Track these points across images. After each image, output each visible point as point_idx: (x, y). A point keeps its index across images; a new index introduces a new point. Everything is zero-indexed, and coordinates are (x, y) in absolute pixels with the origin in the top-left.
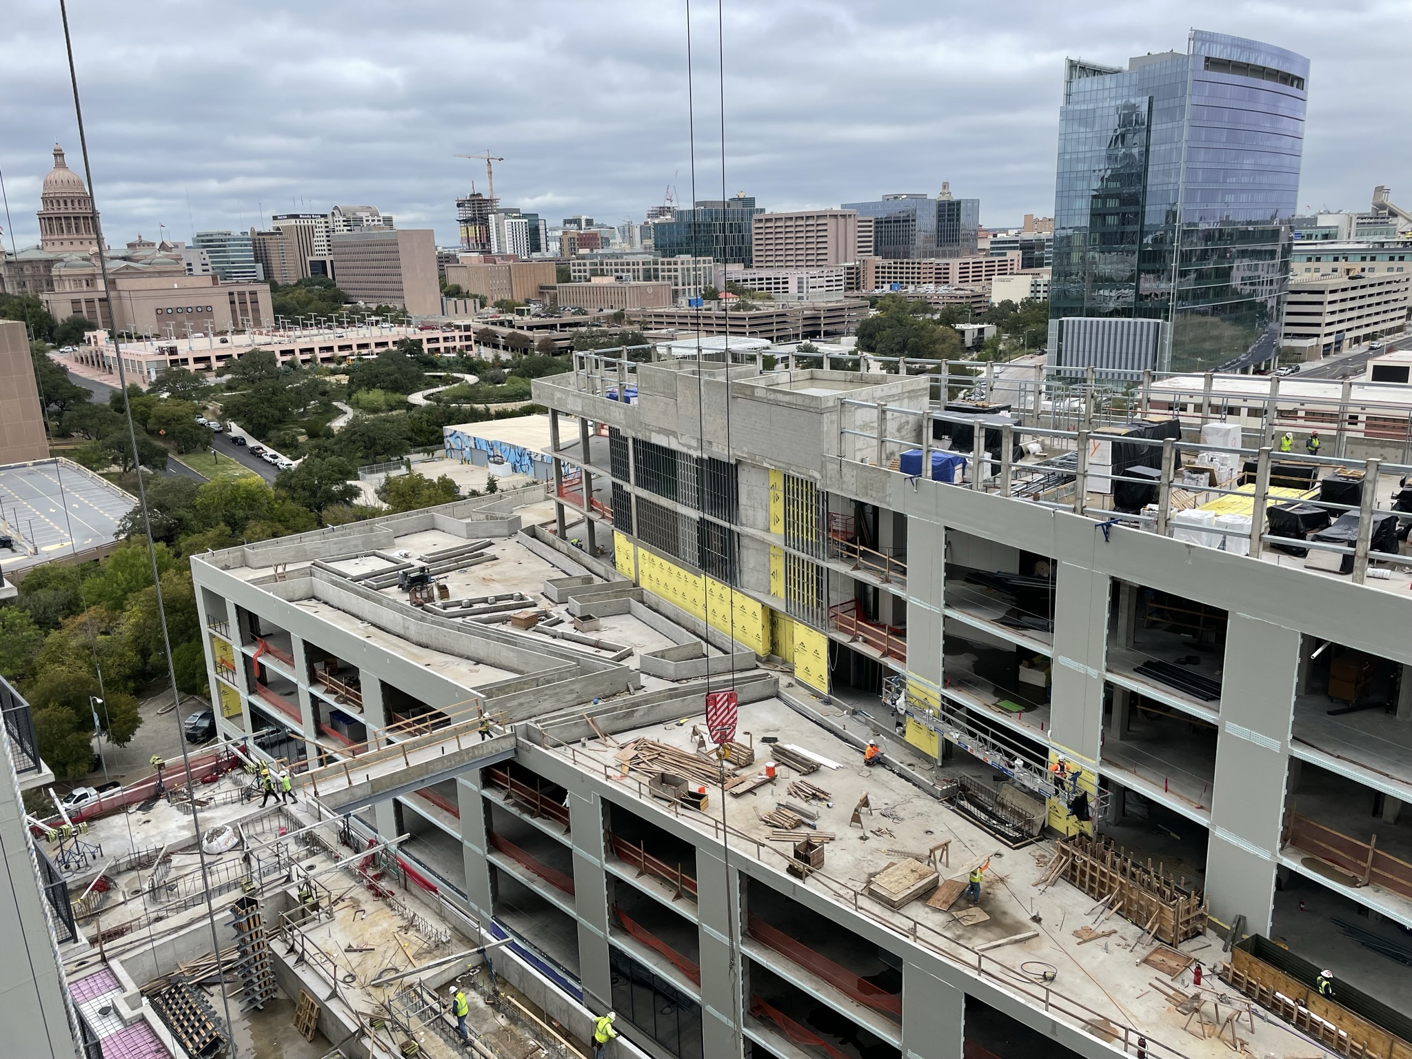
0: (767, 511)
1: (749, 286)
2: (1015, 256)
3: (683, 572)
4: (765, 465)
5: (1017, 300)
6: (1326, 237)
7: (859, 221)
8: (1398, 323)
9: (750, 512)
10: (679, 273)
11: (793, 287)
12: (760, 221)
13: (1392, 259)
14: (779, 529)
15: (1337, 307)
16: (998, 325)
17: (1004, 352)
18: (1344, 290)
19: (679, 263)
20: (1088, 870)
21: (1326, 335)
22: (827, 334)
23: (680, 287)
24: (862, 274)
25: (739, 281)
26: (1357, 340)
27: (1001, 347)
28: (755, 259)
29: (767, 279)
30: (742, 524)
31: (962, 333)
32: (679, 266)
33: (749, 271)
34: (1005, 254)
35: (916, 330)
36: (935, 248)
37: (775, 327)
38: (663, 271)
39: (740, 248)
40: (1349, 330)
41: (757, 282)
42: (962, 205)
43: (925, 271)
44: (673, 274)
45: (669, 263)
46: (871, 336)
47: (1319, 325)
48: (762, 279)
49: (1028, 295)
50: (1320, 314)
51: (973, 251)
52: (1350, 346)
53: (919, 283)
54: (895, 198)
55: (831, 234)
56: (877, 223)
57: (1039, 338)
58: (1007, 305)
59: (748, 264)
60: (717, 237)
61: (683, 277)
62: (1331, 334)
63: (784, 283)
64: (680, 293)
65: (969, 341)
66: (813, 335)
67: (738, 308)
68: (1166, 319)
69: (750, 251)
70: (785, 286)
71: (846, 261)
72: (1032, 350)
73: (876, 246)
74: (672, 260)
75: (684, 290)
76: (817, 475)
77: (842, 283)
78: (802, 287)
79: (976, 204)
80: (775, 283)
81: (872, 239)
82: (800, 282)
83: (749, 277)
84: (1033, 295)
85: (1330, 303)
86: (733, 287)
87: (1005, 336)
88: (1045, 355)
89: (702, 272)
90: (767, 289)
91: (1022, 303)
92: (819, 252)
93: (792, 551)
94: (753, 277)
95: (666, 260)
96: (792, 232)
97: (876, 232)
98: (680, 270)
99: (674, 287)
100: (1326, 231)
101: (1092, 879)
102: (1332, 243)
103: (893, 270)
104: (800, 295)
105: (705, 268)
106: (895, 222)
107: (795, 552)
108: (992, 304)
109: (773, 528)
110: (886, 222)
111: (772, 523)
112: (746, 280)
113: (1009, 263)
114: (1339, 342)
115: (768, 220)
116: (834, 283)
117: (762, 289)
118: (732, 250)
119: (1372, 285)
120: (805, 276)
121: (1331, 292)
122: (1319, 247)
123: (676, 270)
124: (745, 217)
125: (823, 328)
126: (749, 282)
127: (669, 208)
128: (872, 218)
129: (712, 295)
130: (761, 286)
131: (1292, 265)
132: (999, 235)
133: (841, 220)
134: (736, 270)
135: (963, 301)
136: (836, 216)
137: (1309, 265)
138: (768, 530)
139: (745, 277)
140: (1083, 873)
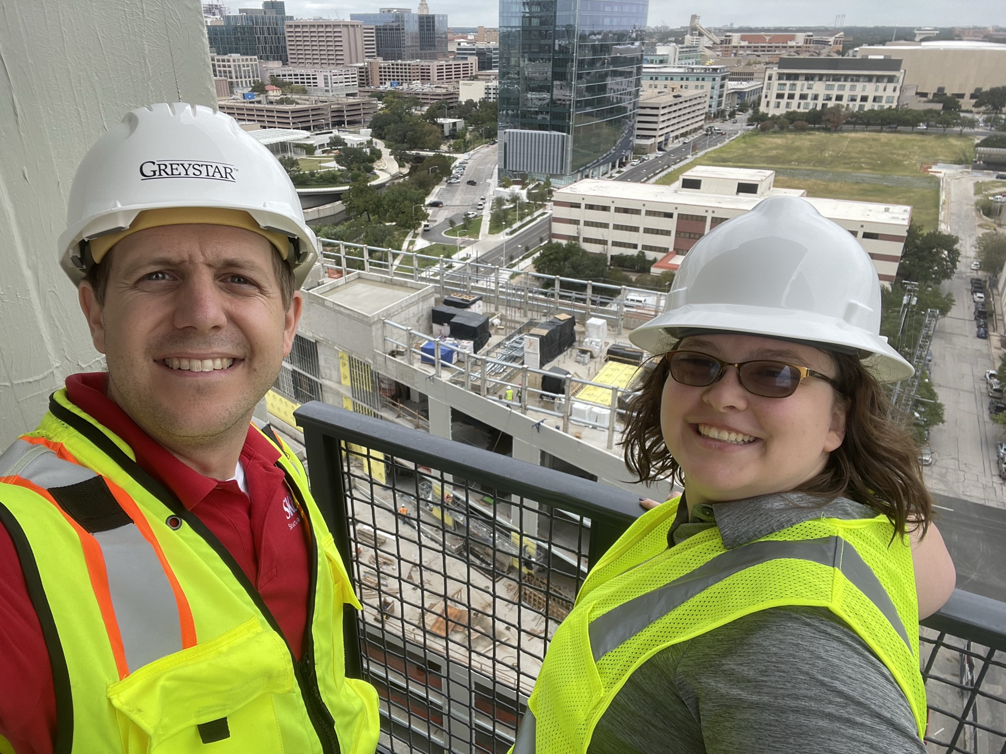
0: (339, 371)
1: (288, 80)
2: (473, 60)
3: (284, 400)
4: (336, 347)
5: (476, 100)
6: (661, 62)
7: (365, 29)
8: (700, 124)
9: (328, 371)
10: (232, 69)
11: (321, 82)
12: (291, 26)
13: (698, 79)
14: (347, 382)
15: (666, 117)
16: (465, 119)
17: (470, 142)
18: (670, 106)
19: (231, 61)
20: (532, 596)
21: (660, 136)
22: (350, 123)
23: (234, 80)
24: (370, 73)
25: (279, 76)
26: (677, 137)
27: (468, 136)
28: (289, 56)
29: (301, 75)
30: (322, 378)
31: (442, 125)
32: (232, 63)
33: (287, 68)
34: (466, 59)
35: (412, 125)
36: (419, 51)
37: (311, 118)
38: (219, 66)
39: (277, 47)
40: (672, 131)
41: (293, 77)
42: (436, 18)
43: (414, 71)
44: (227, 69)
45: (223, 61)
46: (381, 128)
47: (655, 130)
48: (297, 75)
49: (484, 96)
50: (656, 123)
51: (445, 54)
52: (673, 142)
53: (410, 80)
54: (389, 11)
55: (344, 39)
56: (377, 29)
57: (492, 133)
58: (470, 103)
59: (285, 62)
60: (258, 38)
61: (236, 72)
62: (662, 135)
63: (313, 79)
64: (235, 85)
65: (447, 132)
66: (338, 124)
67: (281, 102)
68: (568, 133)
69: (285, 47)
70: (315, 81)
71: (357, 62)
72: (488, 140)
73: (378, 51)
74: (226, 57)
75: (237, 82)
76: (370, 361)
77: (356, 79)
78: (327, 83)
79: (445, 18)
80: (307, 79)
81: (374, 42)
82: (326, 79)
83: (287, 73)
84: (486, 96)
85: (662, 115)
86: (276, 81)
87: (470, 128)
88: (496, 145)
89: (250, 68)
90: (302, 83)
91: (480, 102)
92: (337, 53)
93: (357, 401)
94: (290, 73)
95: (221, 57)
96: (315, 36)
97: (377, 37)
98: (232, 66)
99: (229, 80)
100: (661, 58)
101: (535, 600)
102: (665, 67)
103: (391, 70)
104: (327, 88)
105: (252, 65)
106: (390, 29)
107: (359, 402)
108: (461, 102)
109: (343, 382)
110: (383, 29)
111: (342, 379)
112: (285, 75)
113: (470, 65)
114: (666, 140)
115: (297, 26)
116: (350, 80)
117: (298, 83)
118: (271, 49)
119: (686, 101)
120: (328, 74)
121: (663, 108)
122: (657, 70)
123: (229, 66)
124: (279, 23)
125: (346, 119)
126: (287, 77)
127: (216, 6)
128: (373, 27)
129: (259, 88)
130: (297, 80)
131: (642, 82)
132: (462, 44)
133: (351, 29)
134: (275, 67)
135: (441, 97)
136: (347, 26)
137: (651, 82)
138: (340, 383)
139: (284, 73)
140: (530, 597)
